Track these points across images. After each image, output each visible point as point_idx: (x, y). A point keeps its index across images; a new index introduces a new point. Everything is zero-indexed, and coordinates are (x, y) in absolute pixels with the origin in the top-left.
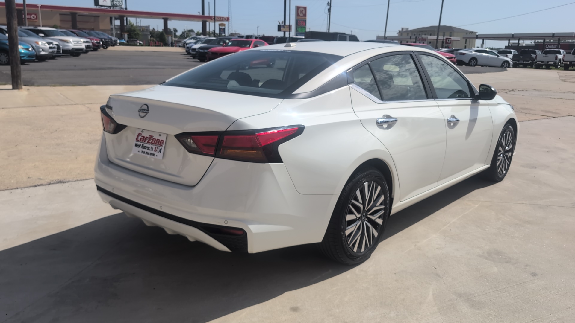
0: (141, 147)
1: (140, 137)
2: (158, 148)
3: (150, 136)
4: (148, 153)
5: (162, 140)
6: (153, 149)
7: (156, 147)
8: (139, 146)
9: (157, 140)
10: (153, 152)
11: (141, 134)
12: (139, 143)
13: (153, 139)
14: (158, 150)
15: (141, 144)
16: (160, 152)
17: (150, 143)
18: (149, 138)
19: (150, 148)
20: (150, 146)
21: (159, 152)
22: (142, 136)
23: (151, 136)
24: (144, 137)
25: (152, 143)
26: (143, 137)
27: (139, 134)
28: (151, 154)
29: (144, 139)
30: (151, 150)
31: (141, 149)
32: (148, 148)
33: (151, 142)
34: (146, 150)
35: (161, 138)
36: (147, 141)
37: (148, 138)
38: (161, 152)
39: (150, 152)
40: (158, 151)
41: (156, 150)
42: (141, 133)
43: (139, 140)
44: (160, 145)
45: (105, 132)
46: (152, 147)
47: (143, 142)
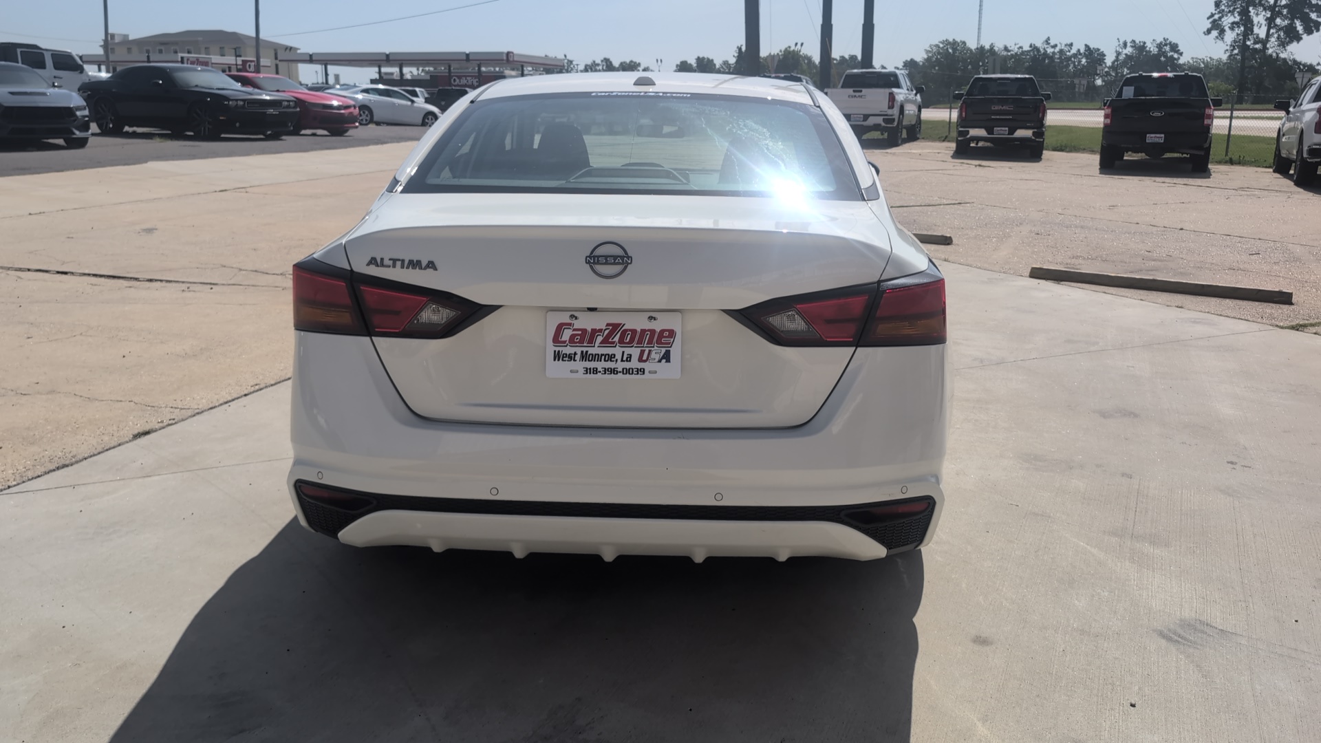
0: (578, 357)
1: (566, 335)
2: (650, 351)
3: (608, 325)
4: (613, 371)
5: (662, 331)
6: (630, 356)
7: (642, 352)
8: (571, 357)
9: (643, 331)
10: (634, 364)
11: (570, 324)
12: (568, 350)
13: (626, 331)
14: (655, 356)
15: (578, 350)
16: (664, 361)
17: (613, 343)
18: (607, 332)
19: (619, 357)
20: (617, 351)
21: (660, 361)
22: (574, 330)
23: (615, 327)
24: (585, 331)
25: (621, 341)
26: (580, 332)
27: (560, 328)
28: (627, 371)
29: (587, 337)
30: (622, 360)
31: (580, 365)
32: (611, 358)
33: (617, 339)
34: (600, 365)
35: (657, 326)
36: (600, 339)
37: (600, 330)
38: (668, 361)
39: (620, 366)
40: (657, 360)
41: (645, 358)
42: (568, 321)
43: (565, 342)
44: (659, 342)
45: (373, 338)
46: (623, 352)
47: (585, 345)
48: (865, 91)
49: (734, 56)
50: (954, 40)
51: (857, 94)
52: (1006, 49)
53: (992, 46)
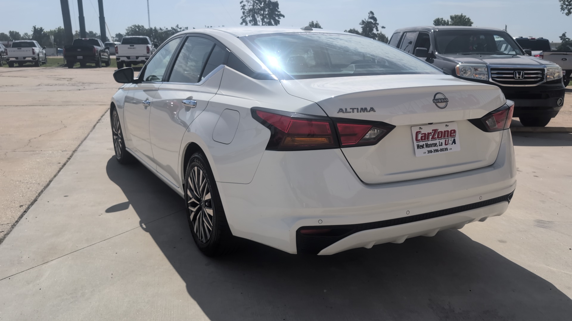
0: (425, 146)
1: (420, 136)
2: (448, 140)
3: (433, 130)
4: (437, 151)
5: (451, 131)
6: (442, 143)
7: (446, 141)
8: (422, 147)
9: (445, 131)
10: (444, 146)
11: (420, 132)
12: (421, 143)
13: (439, 132)
14: (450, 142)
15: (424, 143)
16: (454, 143)
17: (435, 138)
18: (433, 133)
19: (438, 144)
20: (437, 141)
21: (452, 144)
22: (422, 134)
23: (435, 131)
24: (425, 134)
25: (438, 137)
26: (424, 135)
27: (417, 133)
28: (442, 150)
29: (426, 137)
30: (440, 146)
31: (426, 149)
32: (435, 145)
33: (436, 136)
34: (432, 149)
35: (449, 129)
36: (431, 137)
37: (430, 133)
38: (455, 143)
39: (439, 148)
40: (451, 144)
41: (447, 143)
42: (419, 130)
43: (419, 140)
44: (451, 136)
45: (342, 149)
46: (439, 142)
47: (426, 140)
48: (135, 46)
49: (32, 31)
50: (138, 25)
51: (132, 47)
52: (161, 29)
53: (155, 28)
